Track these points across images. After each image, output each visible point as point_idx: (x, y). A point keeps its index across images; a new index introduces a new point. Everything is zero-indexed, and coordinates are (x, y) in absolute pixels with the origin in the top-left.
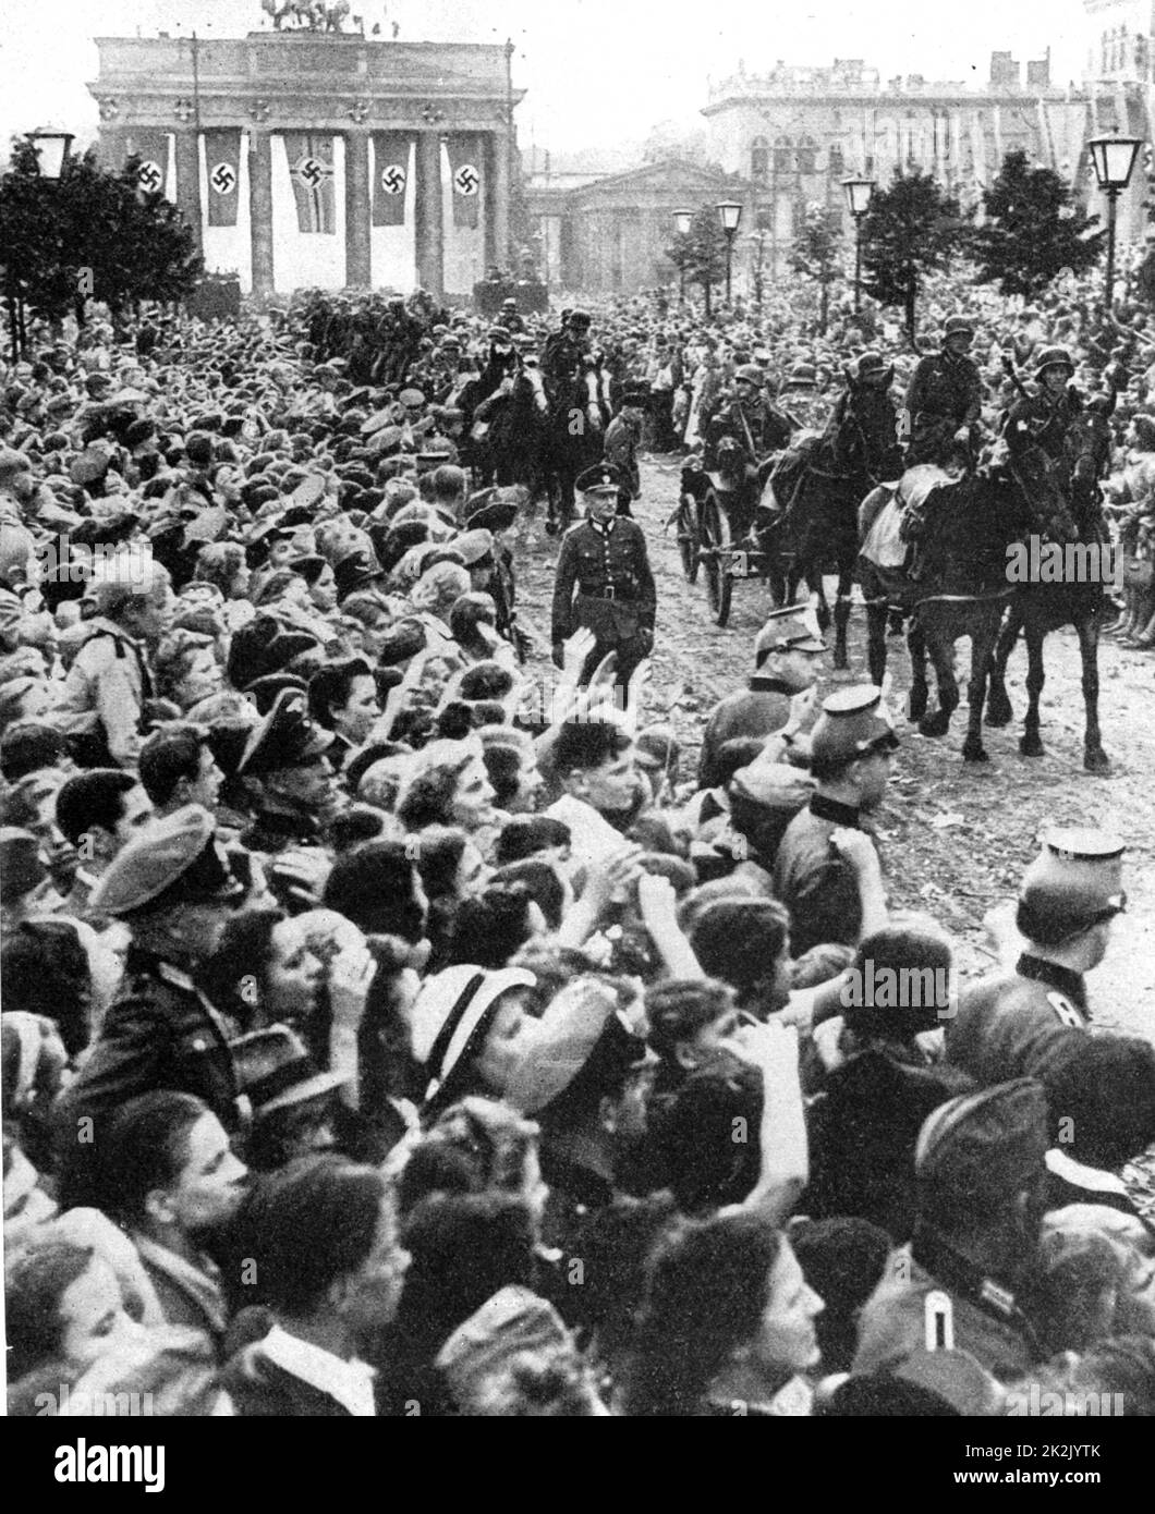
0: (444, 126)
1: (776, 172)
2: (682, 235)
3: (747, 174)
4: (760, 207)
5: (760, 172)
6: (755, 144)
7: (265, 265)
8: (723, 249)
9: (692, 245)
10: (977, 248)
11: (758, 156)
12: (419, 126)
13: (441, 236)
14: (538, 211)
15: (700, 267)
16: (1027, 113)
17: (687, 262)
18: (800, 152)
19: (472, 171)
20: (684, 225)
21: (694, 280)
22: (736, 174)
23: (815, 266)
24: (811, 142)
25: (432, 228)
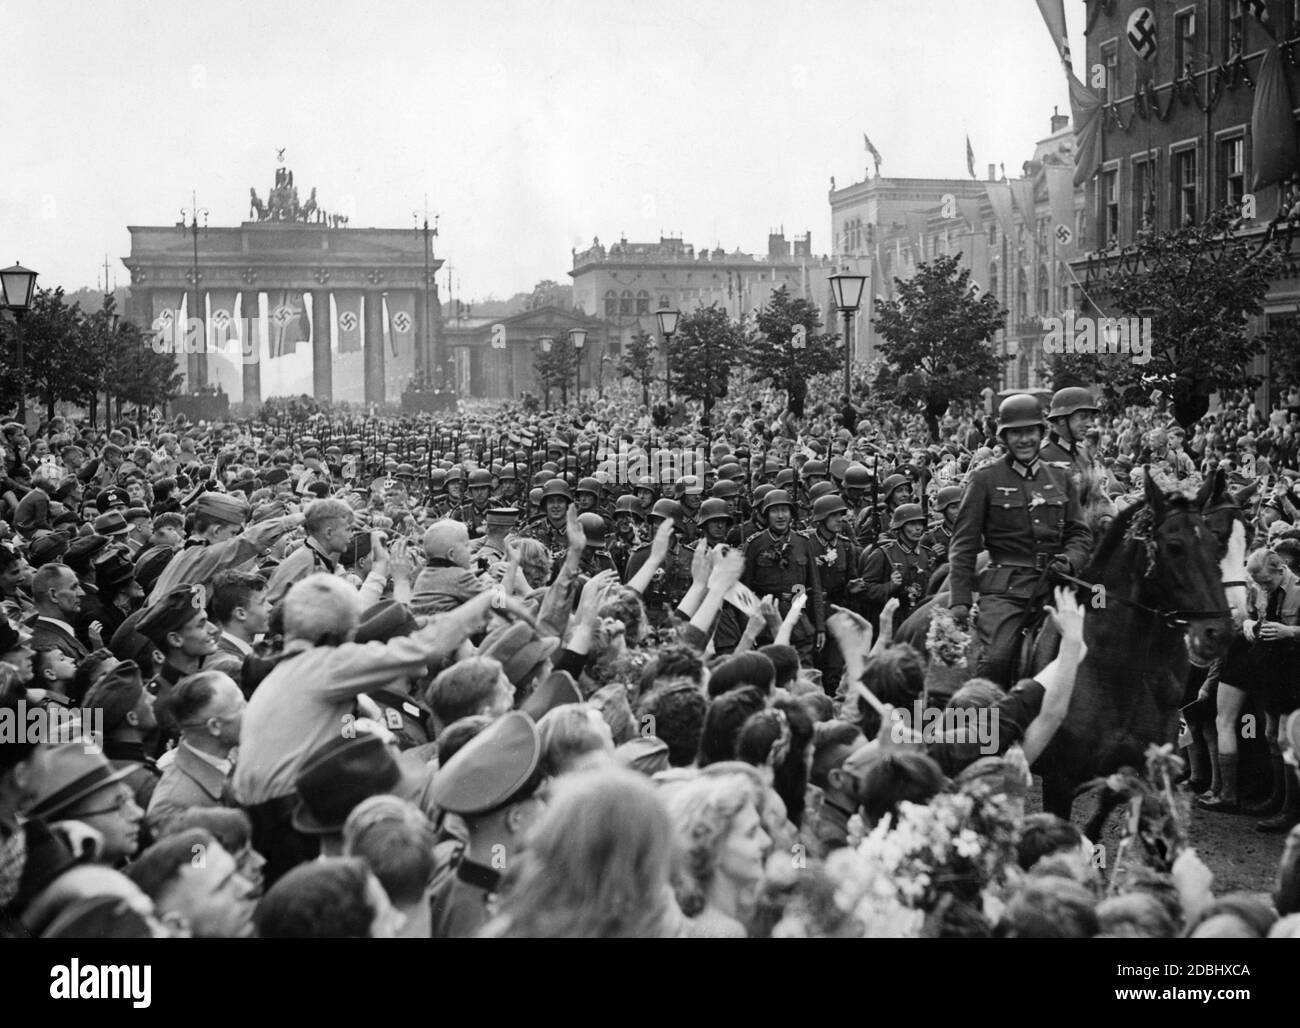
0: (384, 285)
1: (621, 315)
2: (545, 353)
3: (602, 316)
4: (612, 338)
5: (611, 314)
6: (607, 294)
7: (253, 383)
8: (575, 363)
9: (552, 361)
10: (754, 355)
11: (609, 305)
12: (366, 285)
13: (383, 361)
14: (453, 343)
15: (558, 375)
16: (794, 274)
17: (549, 372)
18: (639, 301)
19: (406, 315)
20: (547, 347)
21: (554, 385)
22: (594, 316)
23: (638, 373)
24: (646, 294)
25: (376, 355)
